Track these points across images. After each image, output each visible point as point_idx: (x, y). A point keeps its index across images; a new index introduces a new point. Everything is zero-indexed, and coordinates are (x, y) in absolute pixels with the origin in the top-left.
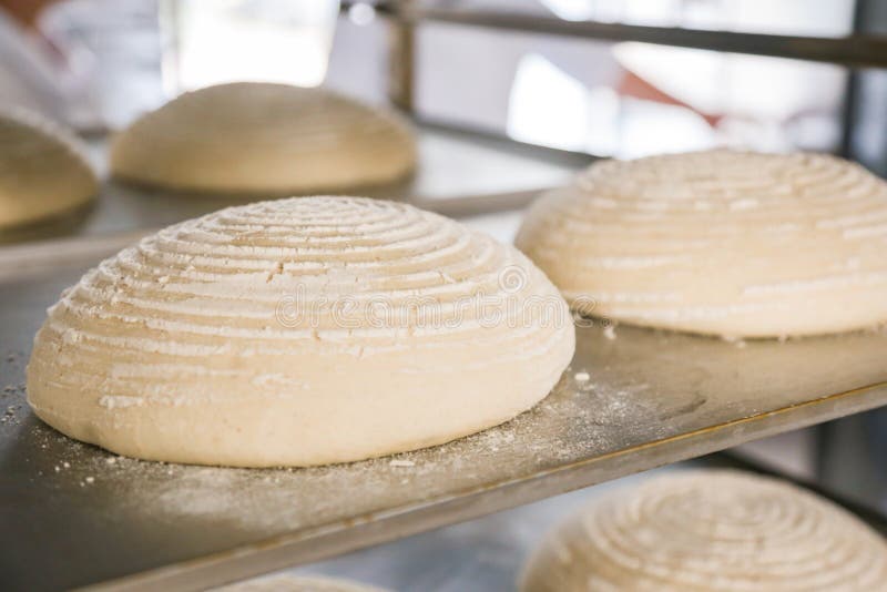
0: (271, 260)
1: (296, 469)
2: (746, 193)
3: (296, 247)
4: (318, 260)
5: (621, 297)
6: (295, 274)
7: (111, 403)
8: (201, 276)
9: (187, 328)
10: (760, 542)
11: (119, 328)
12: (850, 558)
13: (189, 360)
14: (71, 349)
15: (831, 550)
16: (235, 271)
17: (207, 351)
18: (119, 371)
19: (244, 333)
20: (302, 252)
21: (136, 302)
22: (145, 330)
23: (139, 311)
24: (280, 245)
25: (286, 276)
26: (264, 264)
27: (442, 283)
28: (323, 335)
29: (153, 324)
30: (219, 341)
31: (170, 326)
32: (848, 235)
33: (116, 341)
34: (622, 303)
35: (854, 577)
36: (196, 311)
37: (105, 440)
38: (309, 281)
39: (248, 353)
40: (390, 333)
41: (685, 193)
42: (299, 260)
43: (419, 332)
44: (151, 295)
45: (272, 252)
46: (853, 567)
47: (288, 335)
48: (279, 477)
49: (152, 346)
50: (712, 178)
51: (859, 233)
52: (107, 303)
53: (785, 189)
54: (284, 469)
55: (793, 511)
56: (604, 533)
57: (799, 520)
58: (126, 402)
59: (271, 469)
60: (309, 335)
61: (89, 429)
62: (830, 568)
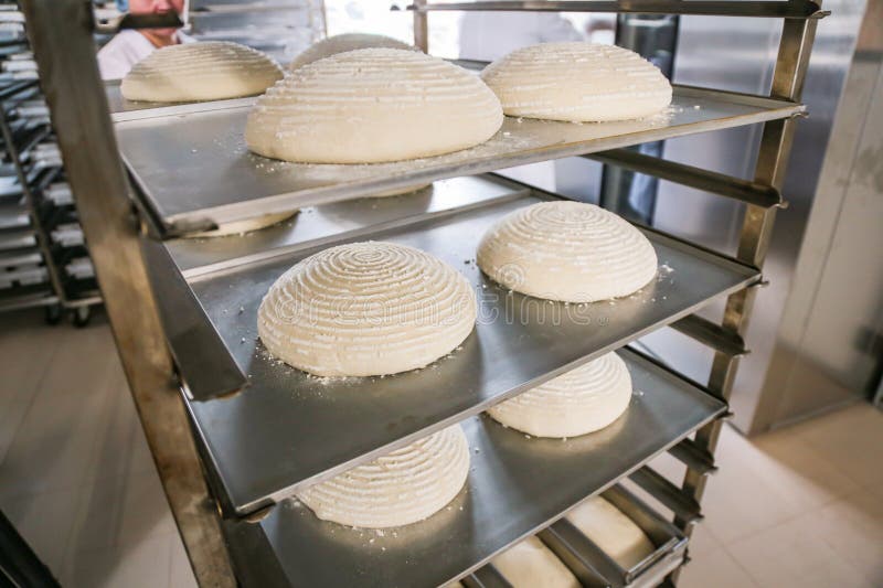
0: (355, 67)
1: (369, 164)
2: (583, 56)
3: (367, 62)
4: (379, 67)
5: (524, 104)
6: (368, 73)
7: (281, 137)
8: (322, 76)
9: (316, 98)
10: (584, 226)
11: (284, 102)
12: (623, 233)
13: (317, 113)
14: (262, 115)
15: (615, 230)
16: (337, 73)
17: (324, 108)
18: (284, 121)
19: (343, 99)
20: (370, 64)
21: (291, 90)
22: (296, 102)
23: (292, 94)
24: (360, 61)
25: (362, 74)
26: (352, 70)
27: (439, 78)
28: (381, 99)
29: (300, 98)
30: (330, 103)
31: (307, 98)
32: (630, 75)
33: (282, 108)
34: (524, 108)
35: (624, 240)
36: (319, 91)
37: (280, 155)
38: (373, 76)
39: (345, 108)
40: (413, 98)
41: (555, 56)
42: (368, 67)
43: (428, 99)
44: (297, 86)
45: (357, 64)
46: (623, 237)
47: (363, 99)
48: (360, 167)
49: (299, 108)
50: (567, 50)
51: (635, 74)
52: (278, 93)
53: (601, 55)
54: (363, 164)
55: (598, 215)
56: (515, 225)
57: (602, 218)
58: (287, 134)
59: (357, 164)
60: (373, 99)
61: (272, 150)
62: (614, 236)
